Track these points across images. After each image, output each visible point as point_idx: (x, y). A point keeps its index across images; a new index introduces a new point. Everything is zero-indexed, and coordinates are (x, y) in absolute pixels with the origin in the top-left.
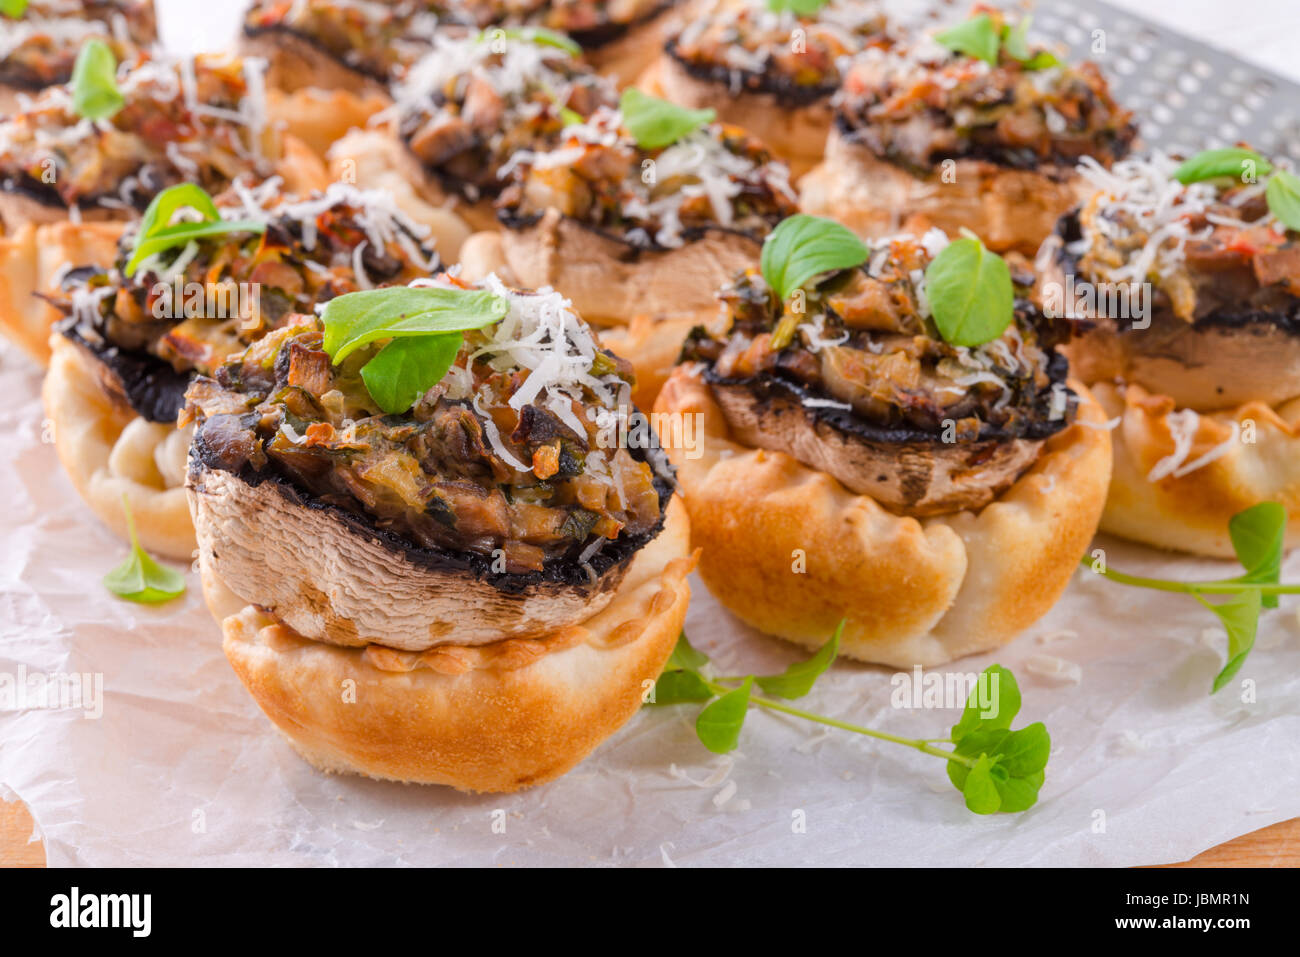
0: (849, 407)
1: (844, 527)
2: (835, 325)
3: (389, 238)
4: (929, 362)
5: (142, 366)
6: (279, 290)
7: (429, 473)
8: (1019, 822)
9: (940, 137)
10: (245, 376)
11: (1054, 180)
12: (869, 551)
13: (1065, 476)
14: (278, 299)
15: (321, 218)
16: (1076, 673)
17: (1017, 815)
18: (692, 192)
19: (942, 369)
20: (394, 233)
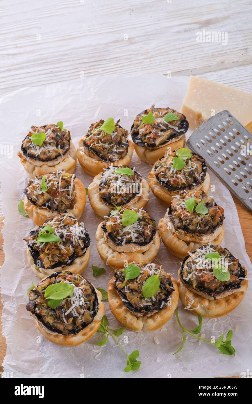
0: (128, 302)
1: (125, 318)
2: (129, 288)
3: (77, 241)
4: (142, 298)
6: (55, 255)
7: (55, 319)
8: (135, 372)
9: (179, 225)
10: (37, 292)
11: (197, 235)
12: (128, 323)
13: (161, 316)
16: (158, 343)
17: (134, 371)
18: (128, 236)
19: (143, 300)
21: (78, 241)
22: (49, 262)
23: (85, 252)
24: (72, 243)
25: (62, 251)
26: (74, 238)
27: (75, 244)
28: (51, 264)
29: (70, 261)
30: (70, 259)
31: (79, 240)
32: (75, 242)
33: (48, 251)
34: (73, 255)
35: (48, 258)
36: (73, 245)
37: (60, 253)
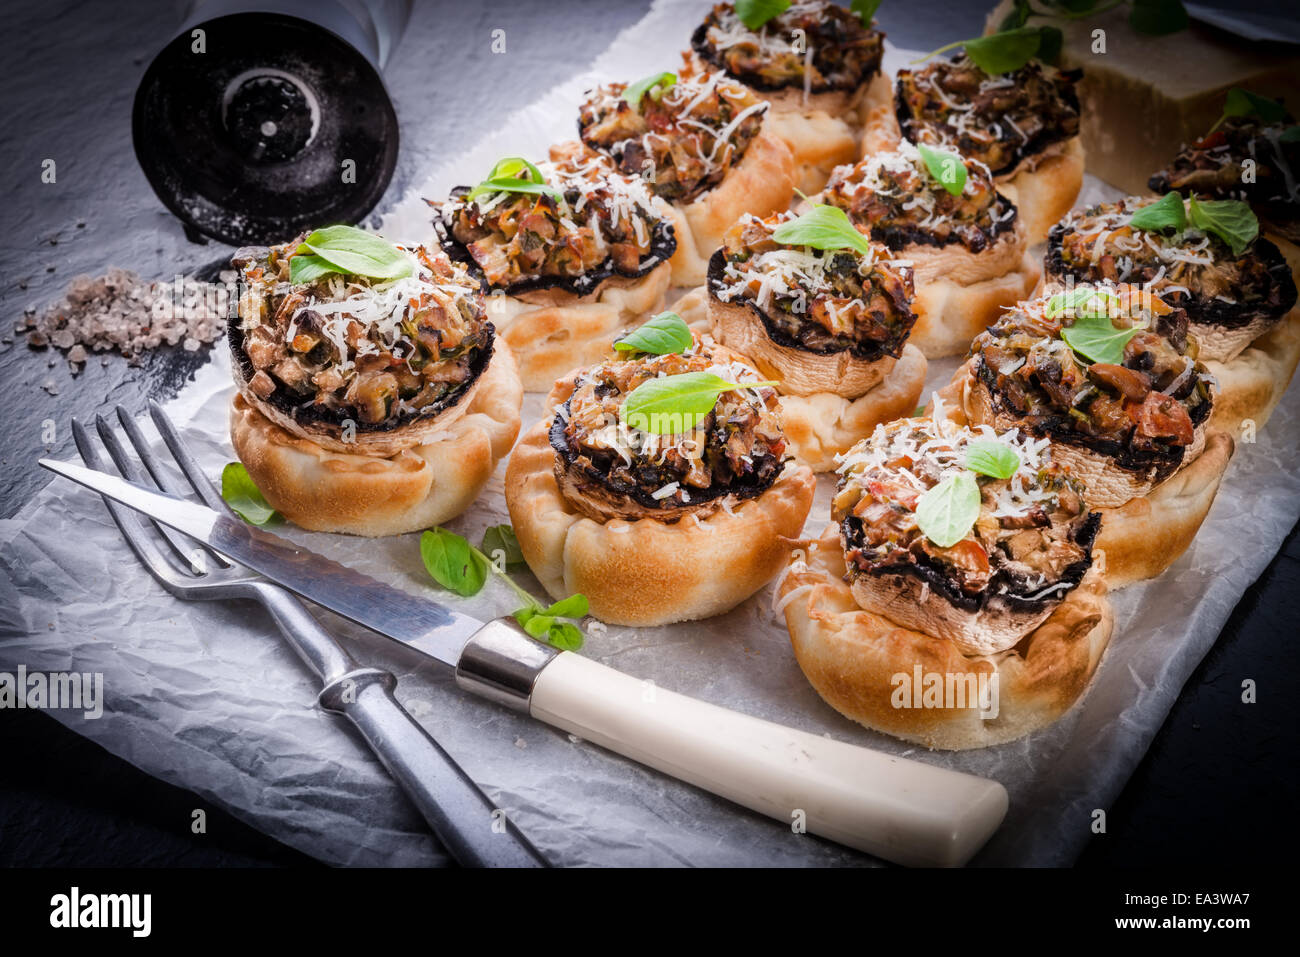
3: (625, 216)
5: (463, 255)
6: (535, 234)
14: (536, 239)
15: (589, 194)
20: (630, 213)
21: (631, 219)
22: (508, 264)
23: (649, 270)
24: (606, 217)
25: (561, 230)
26: (618, 200)
27: (618, 226)
28: (511, 270)
29: (586, 281)
30: (587, 275)
31: (635, 217)
32: (620, 217)
33: (512, 220)
34: (601, 267)
35: (505, 251)
36: (610, 225)
37: (556, 237)
